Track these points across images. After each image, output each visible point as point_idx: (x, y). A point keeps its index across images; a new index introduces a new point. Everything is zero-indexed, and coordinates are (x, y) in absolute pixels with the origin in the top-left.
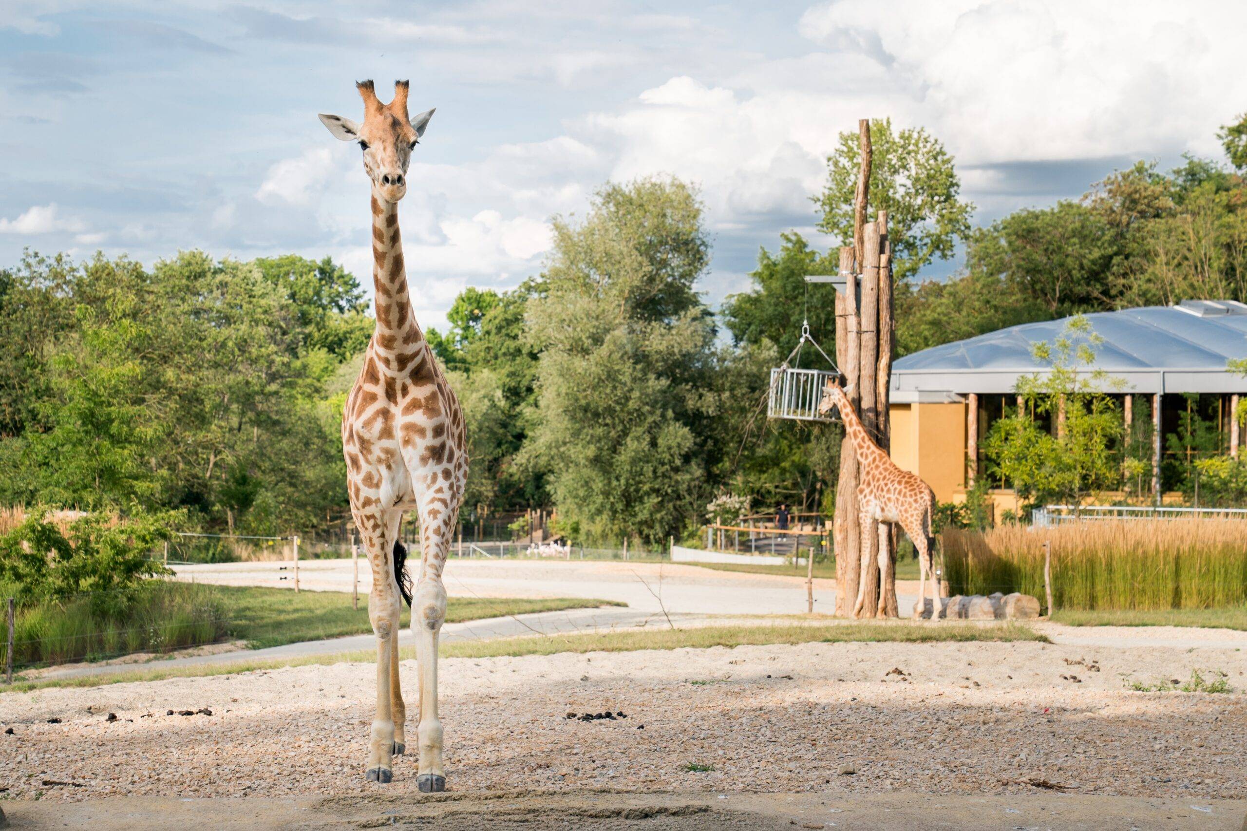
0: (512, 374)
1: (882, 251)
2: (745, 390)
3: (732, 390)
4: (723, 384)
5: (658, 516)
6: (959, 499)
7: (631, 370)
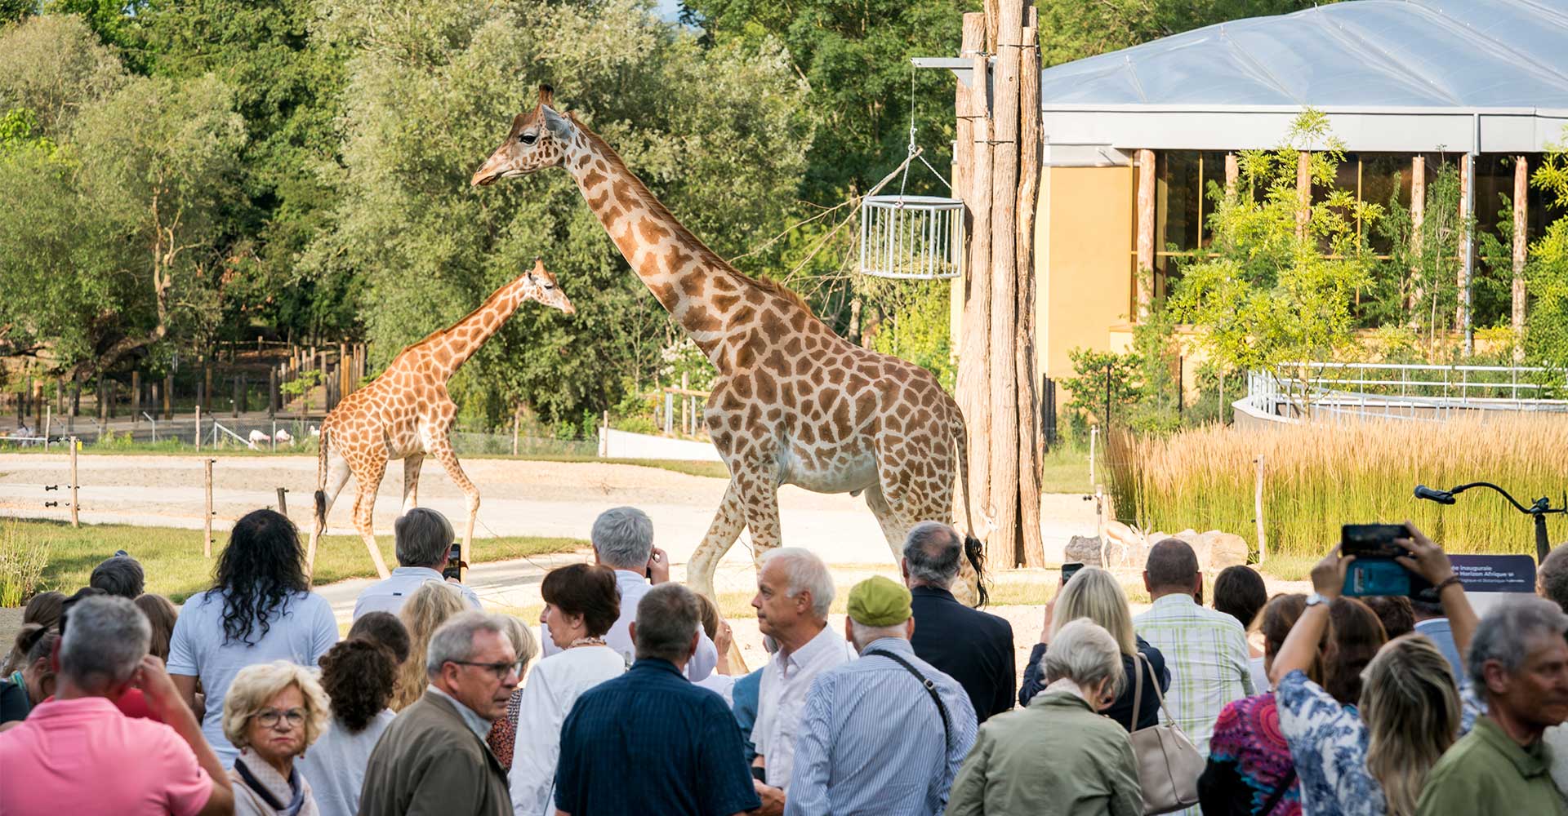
0: (251, 77)
1: (1025, 23)
2: (729, 133)
3: (704, 133)
4: (688, 122)
5: (567, 369)
6: (1120, 344)
7: (520, 94)
